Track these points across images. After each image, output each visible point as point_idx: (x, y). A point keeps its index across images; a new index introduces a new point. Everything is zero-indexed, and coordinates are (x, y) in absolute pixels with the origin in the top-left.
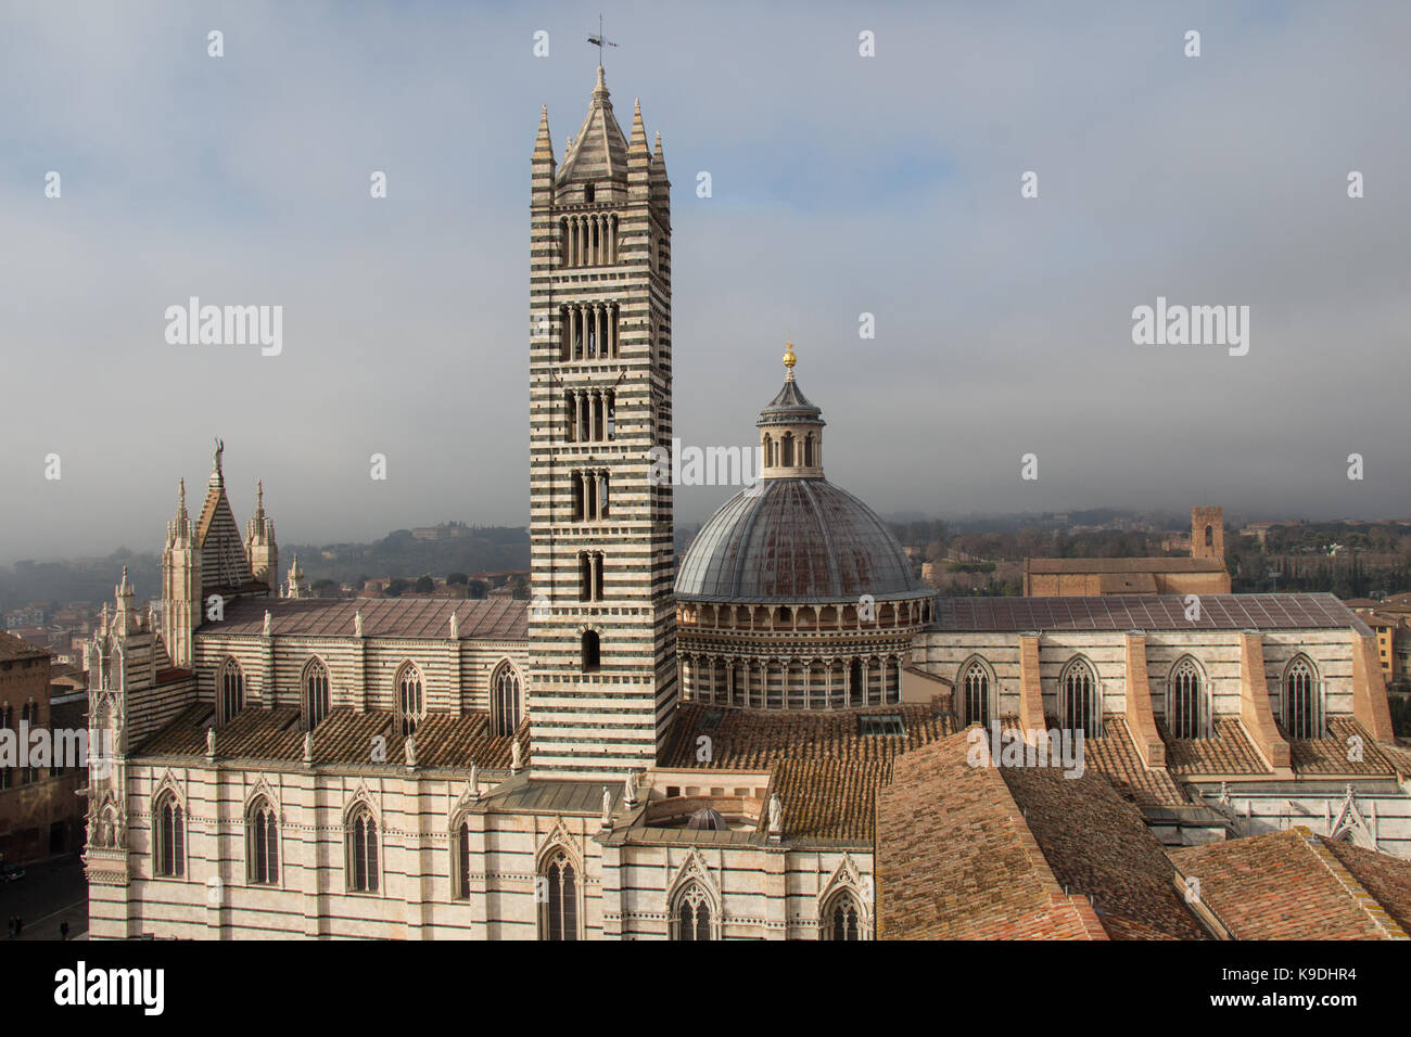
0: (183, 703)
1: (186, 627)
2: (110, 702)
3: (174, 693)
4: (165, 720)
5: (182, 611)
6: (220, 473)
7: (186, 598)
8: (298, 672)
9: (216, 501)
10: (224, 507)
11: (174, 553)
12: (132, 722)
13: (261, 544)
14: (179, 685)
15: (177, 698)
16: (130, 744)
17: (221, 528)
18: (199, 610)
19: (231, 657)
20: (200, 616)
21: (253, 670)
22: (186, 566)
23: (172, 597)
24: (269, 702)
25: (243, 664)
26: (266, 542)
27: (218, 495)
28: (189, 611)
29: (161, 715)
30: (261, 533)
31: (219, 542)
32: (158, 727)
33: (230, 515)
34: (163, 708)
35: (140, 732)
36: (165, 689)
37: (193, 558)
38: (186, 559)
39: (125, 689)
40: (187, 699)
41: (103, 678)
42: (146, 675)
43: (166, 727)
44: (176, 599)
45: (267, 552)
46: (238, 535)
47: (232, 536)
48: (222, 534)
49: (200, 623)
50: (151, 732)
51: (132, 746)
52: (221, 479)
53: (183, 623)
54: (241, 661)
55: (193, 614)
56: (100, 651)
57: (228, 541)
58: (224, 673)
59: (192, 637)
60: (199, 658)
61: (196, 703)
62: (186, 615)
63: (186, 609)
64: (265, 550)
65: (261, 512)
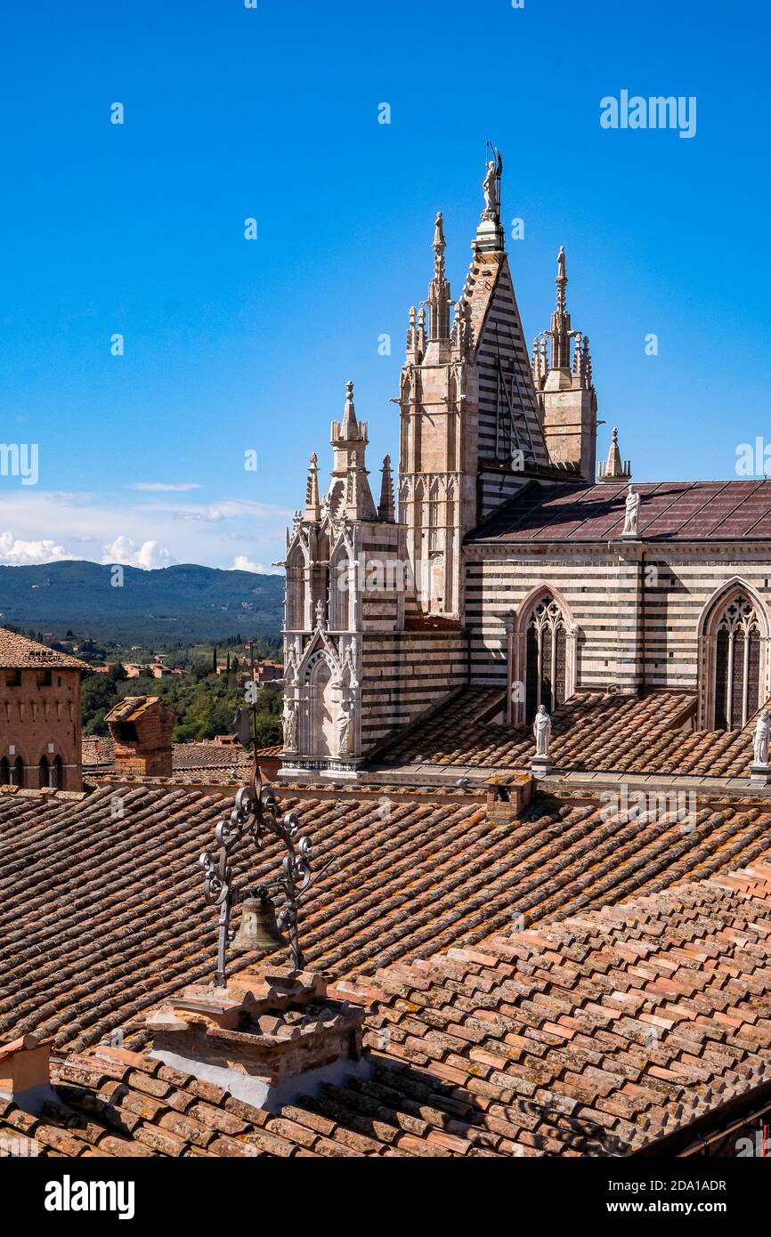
0: (444, 682)
1: (450, 530)
2: (329, 655)
3: (432, 657)
4: (417, 708)
5: (442, 496)
6: (497, 221)
7: (451, 465)
8: (694, 616)
9: (492, 280)
10: (506, 294)
11: (424, 373)
12: (368, 699)
13: (563, 388)
14: (441, 644)
15: (436, 669)
16: (365, 741)
17: (501, 339)
18: (473, 497)
19: (545, 590)
20: (473, 508)
21: (593, 616)
22: (450, 400)
23: (418, 466)
24: (628, 681)
25: (571, 603)
26: (576, 384)
27: (493, 267)
28: (456, 496)
29: (412, 696)
30: (564, 365)
31: (496, 367)
32: (407, 720)
33: (514, 313)
34: (414, 683)
35: (378, 721)
36: (418, 645)
37: (464, 385)
38: (451, 385)
39: (359, 628)
40: (451, 675)
41: (314, 605)
42: (391, 610)
43: (421, 723)
44: (426, 469)
45: (579, 403)
46: (525, 361)
47: (518, 360)
48: (503, 351)
49: (474, 525)
50: (396, 726)
51: (366, 747)
52: (499, 233)
53: (441, 520)
54: (568, 597)
55: (463, 502)
56: (306, 553)
57: (510, 370)
58: (528, 626)
59: (462, 551)
60: (473, 595)
61: (466, 688)
62: (450, 505)
63: (450, 491)
64: (574, 400)
65: (565, 321)
